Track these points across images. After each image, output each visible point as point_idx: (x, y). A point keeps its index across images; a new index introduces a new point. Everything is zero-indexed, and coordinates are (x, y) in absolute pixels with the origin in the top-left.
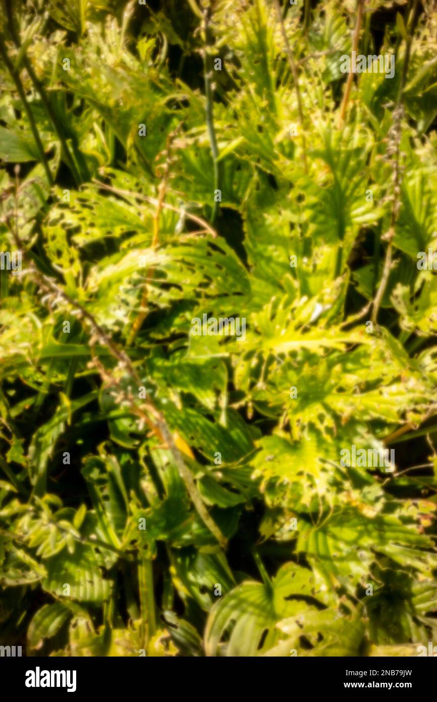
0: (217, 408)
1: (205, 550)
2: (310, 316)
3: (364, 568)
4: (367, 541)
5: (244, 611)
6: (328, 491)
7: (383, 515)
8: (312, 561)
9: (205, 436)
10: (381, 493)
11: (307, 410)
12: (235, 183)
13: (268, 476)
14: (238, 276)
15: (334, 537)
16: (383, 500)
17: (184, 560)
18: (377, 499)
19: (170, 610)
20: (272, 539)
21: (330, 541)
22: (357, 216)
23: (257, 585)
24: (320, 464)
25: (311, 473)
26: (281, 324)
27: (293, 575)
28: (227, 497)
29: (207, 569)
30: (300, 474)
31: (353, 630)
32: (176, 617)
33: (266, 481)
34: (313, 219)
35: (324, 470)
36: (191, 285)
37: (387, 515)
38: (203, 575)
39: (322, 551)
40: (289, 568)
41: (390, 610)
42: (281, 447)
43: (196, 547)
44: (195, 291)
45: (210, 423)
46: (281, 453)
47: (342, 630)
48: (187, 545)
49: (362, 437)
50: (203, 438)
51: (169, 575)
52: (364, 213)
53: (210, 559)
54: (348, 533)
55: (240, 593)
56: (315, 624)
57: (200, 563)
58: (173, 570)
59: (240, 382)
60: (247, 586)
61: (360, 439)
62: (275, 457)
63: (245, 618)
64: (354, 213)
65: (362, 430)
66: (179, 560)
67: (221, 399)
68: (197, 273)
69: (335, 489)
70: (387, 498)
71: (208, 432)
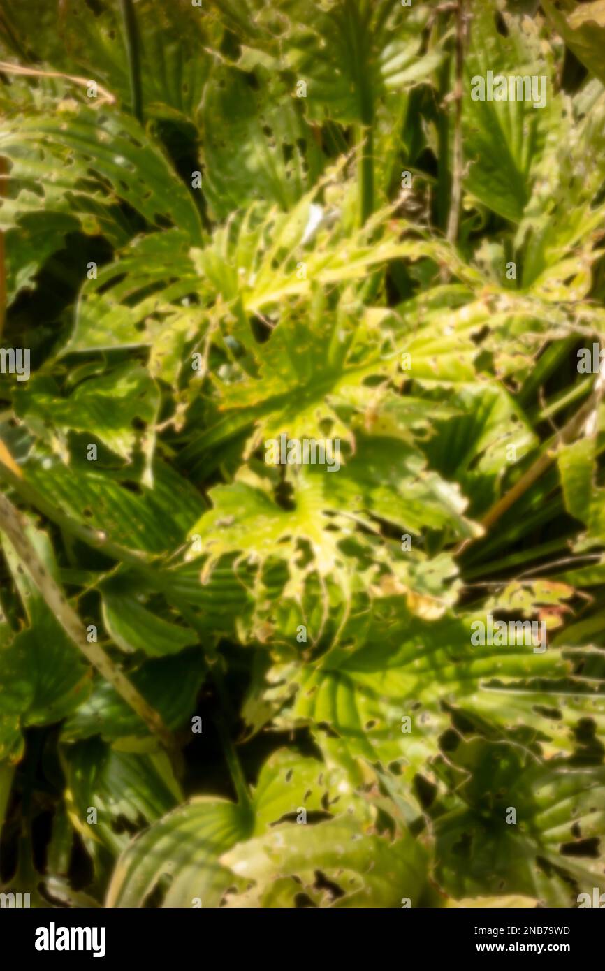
0: (138, 456)
1: (121, 745)
2: (300, 235)
3: (430, 745)
4: (435, 692)
5: (186, 860)
6: (339, 564)
7: (460, 615)
8: (322, 740)
9: (116, 514)
10: (454, 570)
11: (299, 420)
12: (185, 88)
13: (217, 552)
14: (167, 191)
15: (370, 693)
16: (458, 585)
17: (86, 773)
18: (448, 582)
19: (61, 876)
20: (267, 730)
21: (361, 700)
22: (393, 73)
23: (219, 805)
24: (326, 520)
25: (304, 536)
26: (247, 265)
27: (289, 776)
28: (162, 633)
29: (129, 785)
30: (286, 540)
31: (400, 864)
32: (69, 887)
33: (214, 561)
34: (306, 68)
35: (332, 528)
36: (59, 183)
37: (469, 613)
38: (120, 796)
39: (343, 718)
40: (279, 762)
41: (490, 846)
42: (251, 503)
43: (106, 739)
44: (68, 196)
45: (130, 495)
46: (249, 514)
47: (373, 864)
48: (86, 736)
49: (418, 479)
50: (110, 516)
51: (63, 807)
52: (405, 66)
53: (134, 764)
54: (397, 681)
55: (183, 820)
56: (309, 855)
57: (115, 771)
58: (69, 795)
59: (158, 365)
60: (197, 806)
61: (412, 483)
62: (236, 521)
63: (187, 872)
64: (386, 68)
65: (416, 464)
66: (79, 774)
67: (145, 438)
68: (73, 165)
69: (355, 561)
70: (468, 581)
71: (125, 509)
